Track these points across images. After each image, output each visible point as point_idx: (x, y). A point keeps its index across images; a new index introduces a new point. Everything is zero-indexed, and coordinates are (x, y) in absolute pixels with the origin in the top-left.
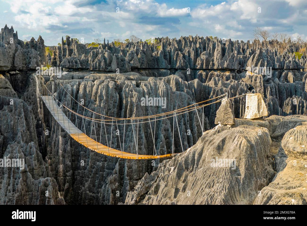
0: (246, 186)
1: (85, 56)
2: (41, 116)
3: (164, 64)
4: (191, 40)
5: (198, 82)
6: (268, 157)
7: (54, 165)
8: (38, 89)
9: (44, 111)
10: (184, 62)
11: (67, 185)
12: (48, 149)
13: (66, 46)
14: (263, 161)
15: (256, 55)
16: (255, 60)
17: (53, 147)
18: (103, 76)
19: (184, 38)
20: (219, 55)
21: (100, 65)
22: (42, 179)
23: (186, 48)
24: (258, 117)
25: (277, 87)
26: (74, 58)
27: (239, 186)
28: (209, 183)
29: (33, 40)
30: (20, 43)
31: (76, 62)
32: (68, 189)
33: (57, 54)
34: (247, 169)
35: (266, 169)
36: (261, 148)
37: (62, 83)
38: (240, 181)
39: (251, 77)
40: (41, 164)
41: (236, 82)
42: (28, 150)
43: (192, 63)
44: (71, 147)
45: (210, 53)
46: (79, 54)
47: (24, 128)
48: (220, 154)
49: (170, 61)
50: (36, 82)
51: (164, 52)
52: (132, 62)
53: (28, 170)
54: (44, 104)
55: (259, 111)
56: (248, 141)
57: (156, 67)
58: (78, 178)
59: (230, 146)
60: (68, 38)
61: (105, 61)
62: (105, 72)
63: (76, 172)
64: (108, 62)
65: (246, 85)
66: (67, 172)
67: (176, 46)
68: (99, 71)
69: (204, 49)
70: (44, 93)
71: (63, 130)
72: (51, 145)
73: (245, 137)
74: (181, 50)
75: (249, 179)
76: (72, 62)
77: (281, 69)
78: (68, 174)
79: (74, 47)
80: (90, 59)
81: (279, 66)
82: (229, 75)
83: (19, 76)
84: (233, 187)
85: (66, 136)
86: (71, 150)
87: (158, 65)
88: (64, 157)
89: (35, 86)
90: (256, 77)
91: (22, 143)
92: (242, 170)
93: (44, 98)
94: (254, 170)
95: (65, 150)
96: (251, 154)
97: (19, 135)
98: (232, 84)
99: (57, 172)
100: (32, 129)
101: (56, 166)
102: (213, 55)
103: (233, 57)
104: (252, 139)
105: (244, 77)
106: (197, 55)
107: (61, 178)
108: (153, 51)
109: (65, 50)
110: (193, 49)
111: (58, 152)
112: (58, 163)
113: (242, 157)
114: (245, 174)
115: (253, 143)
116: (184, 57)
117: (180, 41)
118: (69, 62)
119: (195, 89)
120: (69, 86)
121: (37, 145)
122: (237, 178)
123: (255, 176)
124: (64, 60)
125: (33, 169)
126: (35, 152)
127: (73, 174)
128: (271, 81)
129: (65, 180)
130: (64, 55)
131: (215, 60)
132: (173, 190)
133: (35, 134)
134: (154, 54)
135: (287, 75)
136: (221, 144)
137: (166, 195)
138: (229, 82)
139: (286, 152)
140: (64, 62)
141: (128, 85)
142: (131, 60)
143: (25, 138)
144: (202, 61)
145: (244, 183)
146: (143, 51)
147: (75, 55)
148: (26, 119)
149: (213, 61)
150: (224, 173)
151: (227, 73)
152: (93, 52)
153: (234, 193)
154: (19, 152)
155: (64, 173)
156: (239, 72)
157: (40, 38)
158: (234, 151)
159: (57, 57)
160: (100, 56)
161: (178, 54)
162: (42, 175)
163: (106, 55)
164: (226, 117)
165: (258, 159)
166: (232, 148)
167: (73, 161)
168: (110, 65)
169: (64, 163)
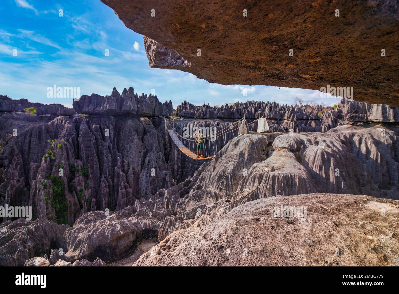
0: (247, 164)
1: (193, 111)
2: (167, 140)
3: (237, 116)
4: (253, 103)
5: (254, 125)
6: (263, 150)
7: (172, 165)
8: (166, 126)
9: (169, 138)
10: (248, 114)
11: (178, 176)
12: (170, 157)
13: (184, 105)
14: (260, 152)
15: (290, 111)
16: (289, 113)
17: (172, 156)
18: (201, 121)
19: (249, 102)
20: (268, 111)
21: (200, 115)
22: (164, 172)
23: (250, 107)
24: (264, 131)
25: (303, 129)
26: (187, 111)
27: (243, 164)
28: (227, 162)
29: (166, 102)
30: (160, 103)
31: (188, 114)
32: (179, 179)
33: (179, 109)
34: (249, 155)
35: (261, 157)
36: (259, 145)
37: (179, 123)
38: (244, 161)
39: (287, 123)
40: (164, 164)
41: (277, 125)
42: (158, 156)
43: (253, 115)
44: (181, 156)
45: (263, 109)
46: (190, 110)
47: (157, 145)
48: (236, 147)
49: (240, 114)
50: (165, 122)
51: (237, 110)
52: (219, 114)
53: (157, 166)
54: (169, 133)
55: (264, 128)
56: (251, 141)
57: (233, 117)
58: (185, 173)
59: (242, 143)
60: (185, 101)
61: (203, 113)
62: (203, 119)
63: (184, 170)
64: (205, 113)
65: (284, 127)
66: (179, 169)
67: (244, 106)
68: (200, 118)
69: (260, 108)
70: (169, 128)
71: (177, 148)
72: (171, 155)
73: (250, 139)
74: (247, 108)
75: (250, 160)
76: (186, 113)
77: (307, 119)
78: (179, 170)
79: (188, 106)
80: (195, 112)
81: (306, 117)
82: (274, 122)
83: (157, 119)
84: (240, 164)
85: (179, 150)
86: (181, 158)
87: (233, 116)
88: (177, 161)
89: (165, 124)
90: (290, 123)
91: (155, 152)
92: (246, 156)
93: (168, 130)
94: (253, 156)
95: (178, 158)
96: (252, 147)
97: (154, 148)
98: (275, 126)
99: (174, 169)
100: (161, 146)
101: (173, 166)
102: (265, 111)
103: (276, 111)
104: (254, 140)
105: (283, 123)
106: (256, 111)
107: (175, 173)
108: (231, 109)
109: (183, 107)
110: (254, 108)
111: (174, 159)
112: (174, 165)
113: (246, 149)
114: (248, 158)
115: (254, 141)
116: (248, 112)
117: (246, 103)
118: (184, 114)
119: (252, 129)
120: (182, 124)
121: (163, 154)
122: (242, 160)
123: (254, 159)
124: (182, 112)
125: (160, 166)
126: (161, 158)
127: (182, 171)
128: (299, 125)
129: (177, 174)
130: (182, 110)
131: (266, 113)
132: (213, 168)
133: (162, 149)
134: (232, 110)
135: (311, 123)
136: (237, 142)
137: (209, 170)
138: (273, 125)
139: (274, 148)
140: (182, 114)
141: (212, 124)
142: (218, 113)
143: (157, 150)
144: (259, 114)
145: (246, 162)
146: (225, 109)
147: (188, 109)
148: (158, 141)
149: (265, 114)
150: (235, 157)
151: (273, 121)
152: (197, 108)
153: (240, 167)
154: (153, 157)
155: (177, 170)
156: (280, 120)
157: (170, 101)
158: (243, 145)
159: (179, 111)
160: (201, 110)
161: (245, 110)
162: (165, 170)
163: (204, 110)
164: (243, 130)
165: (256, 150)
166: (242, 144)
167: (182, 164)
168: (206, 115)
169: (177, 165)
